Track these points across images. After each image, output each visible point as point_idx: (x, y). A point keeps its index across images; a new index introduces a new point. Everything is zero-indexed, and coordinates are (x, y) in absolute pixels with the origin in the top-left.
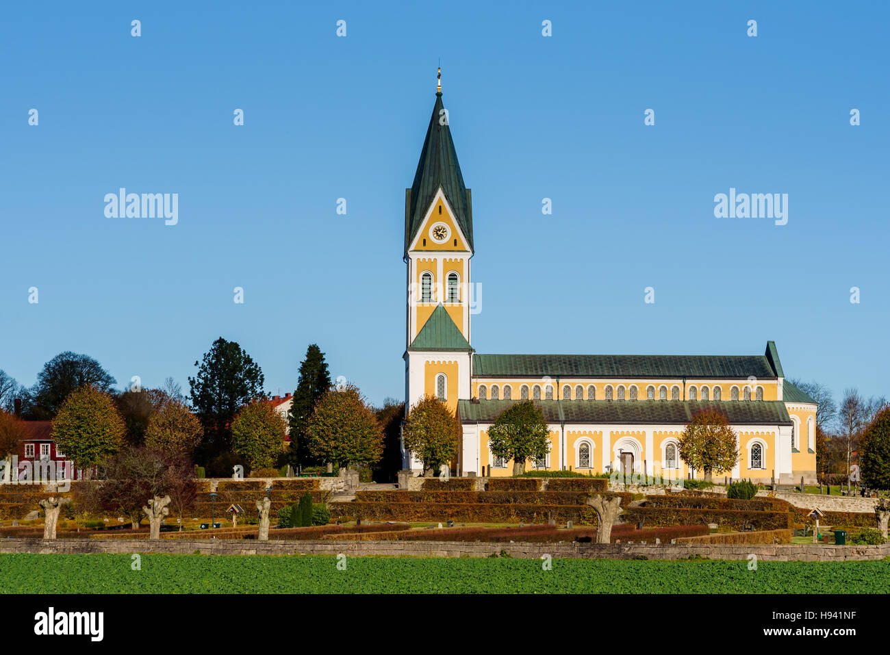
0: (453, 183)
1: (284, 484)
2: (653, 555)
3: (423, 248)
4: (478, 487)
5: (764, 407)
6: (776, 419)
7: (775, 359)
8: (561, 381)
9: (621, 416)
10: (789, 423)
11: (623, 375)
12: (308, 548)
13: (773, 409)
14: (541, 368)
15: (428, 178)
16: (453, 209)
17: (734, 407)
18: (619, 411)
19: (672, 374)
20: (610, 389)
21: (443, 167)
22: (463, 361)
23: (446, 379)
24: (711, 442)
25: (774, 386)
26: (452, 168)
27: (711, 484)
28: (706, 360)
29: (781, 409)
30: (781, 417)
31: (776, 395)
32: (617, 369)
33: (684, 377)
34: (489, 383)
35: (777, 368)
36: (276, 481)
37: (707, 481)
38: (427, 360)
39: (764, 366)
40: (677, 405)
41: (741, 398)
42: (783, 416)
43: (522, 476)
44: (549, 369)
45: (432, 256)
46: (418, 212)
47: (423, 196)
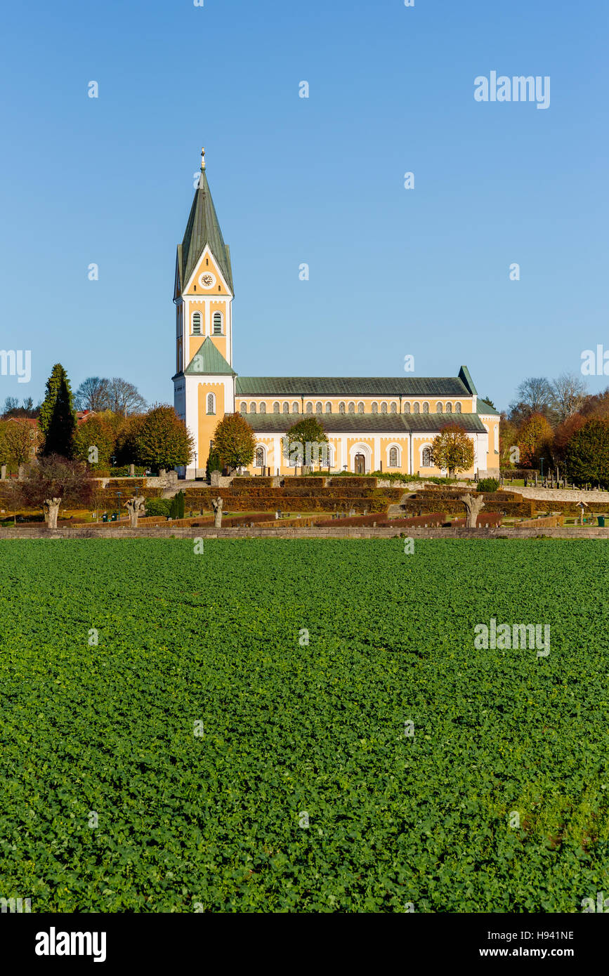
0: (217, 241)
1: (119, 483)
2: (511, 535)
3: (194, 293)
4: (275, 484)
5: (463, 418)
6: (474, 428)
7: (468, 380)
8: (305, 398)
9: (354, 426)
10: (484, 431)
11: (353, 394)
12: (257, 533)
13: (470, 419)
14: (287, 388)
15: (196, 236)
16: (217, 261)
17: (440, 418)
18: (352, 423)
19: (390, 392)
20: (343, 405)
21: (208, 228)
22: (228, 383)
23: (214, 397)
24: (454, 449)
25: (470, 402)
26: (215, 230)
27: (455, 481)
28: (414, 381)
29: (476, 419)
30: (477, 427)
31: (471, 408)
32: (347, 389)
33: (400, 395)
34: (249, 400)
35: (471, 388)
36: (112, 481)
37: (453, 477)
38: (200, 382)
39: (460, 385)
40: (395, 417)
41: (444, 412)
42: (479, 425)
43: (309, 475)
44: (294, 389)
45: (201, 299)
46: (189, 263)
47: (193, 252)
